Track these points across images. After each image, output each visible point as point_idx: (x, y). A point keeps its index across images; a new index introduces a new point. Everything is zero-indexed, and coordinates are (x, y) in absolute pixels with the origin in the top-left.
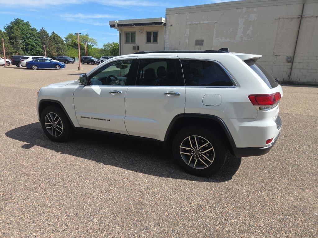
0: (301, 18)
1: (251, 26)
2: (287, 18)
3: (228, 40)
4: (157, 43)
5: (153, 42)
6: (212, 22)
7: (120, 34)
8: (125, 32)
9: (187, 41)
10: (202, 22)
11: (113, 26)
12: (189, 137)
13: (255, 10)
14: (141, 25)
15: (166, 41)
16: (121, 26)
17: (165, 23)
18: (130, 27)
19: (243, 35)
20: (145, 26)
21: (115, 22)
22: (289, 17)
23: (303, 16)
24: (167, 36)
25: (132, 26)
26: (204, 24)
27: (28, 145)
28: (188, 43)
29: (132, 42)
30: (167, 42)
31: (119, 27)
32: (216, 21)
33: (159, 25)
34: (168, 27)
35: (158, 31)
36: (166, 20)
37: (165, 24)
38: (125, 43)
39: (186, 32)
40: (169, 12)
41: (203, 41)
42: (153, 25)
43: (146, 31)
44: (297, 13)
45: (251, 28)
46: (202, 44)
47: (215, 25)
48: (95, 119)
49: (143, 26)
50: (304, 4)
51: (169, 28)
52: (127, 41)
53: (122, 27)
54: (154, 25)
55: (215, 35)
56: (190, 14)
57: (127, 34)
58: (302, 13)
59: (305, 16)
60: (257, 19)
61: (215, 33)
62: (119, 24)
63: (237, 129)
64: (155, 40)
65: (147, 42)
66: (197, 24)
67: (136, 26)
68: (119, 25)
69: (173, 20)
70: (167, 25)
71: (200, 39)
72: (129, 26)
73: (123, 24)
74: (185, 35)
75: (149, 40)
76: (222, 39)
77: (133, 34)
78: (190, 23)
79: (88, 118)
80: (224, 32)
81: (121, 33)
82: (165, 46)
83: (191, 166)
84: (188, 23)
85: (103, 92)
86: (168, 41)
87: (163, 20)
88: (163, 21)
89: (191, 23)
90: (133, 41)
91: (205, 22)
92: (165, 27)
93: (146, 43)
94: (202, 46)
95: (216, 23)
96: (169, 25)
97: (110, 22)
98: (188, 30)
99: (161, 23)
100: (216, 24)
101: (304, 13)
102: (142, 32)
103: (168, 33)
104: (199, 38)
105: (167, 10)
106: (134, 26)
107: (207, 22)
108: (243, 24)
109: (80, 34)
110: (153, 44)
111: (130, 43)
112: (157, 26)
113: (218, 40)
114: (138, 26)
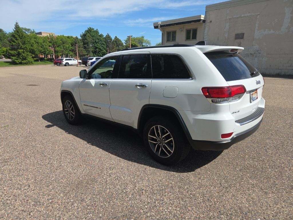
3: (272, 31)
4: (196, 40)
5: (192, 39)
6: (253, 14)
7: (162, 34)
8: (167, 32)
9: (226, 35)
10: (243, 16)
11: (156, 27)
12: (154, 126)
14: (181, 24)
15: (205, 37)
16: (163, 27)
17: (205, 21)
19: (290, 25)
20: (185, 25)
21: (159, 23)
24: (206, 32)
25: (173, 25)
26: (245, 17)
27: (50, 125)
28: (227, 38)
29: (172, 40)
31: (162, 28)
32: (259, 13)
33: (198, 23)
34: (207, 24)
35: (197, 28)
36: (205, 17)
37: (204, 21)
38: (167, 42)
39: (225, 27)
40: (209, 9)
41: (243, 34)
42: (192, 23)
43: (186, 29)
46: (242, 38)
47: (258, 17)
48: (92, 107)
49: (183, 25)
52: (168, 40)
53: (164, 27)
54: (193, 23)
55: (257, 28)
56: (230, 8)
57: (169, 33)
61: (257, 25)
62: (162, 24)
63: (192, 121)
65: (187, 39)
66: (238, 18)
67: (177, 26)
68: (161, 26)
69: (213, 16)
70: (206, 22)
72: (170, 26)
73: (165, 25)
74: (225, 30)
75: (188, 38)
76: (265, 31)
77: (174, 33)
79: (88, 106)
80: (268, 24)
83: (157, 154)
84: (228, 17)
85: (96, 84)
86: (207, 37)
87: (203, 17)
88: (202, 19)
89: (231, 17)
90: (174, 39)
91: (246, 15)
92: (204, 24)
93: (186, 41)
94: (242, 40)
95: (259, 15)
96: (209, 21)
97: (154, 24)
98: (228, 25)
99: (200, 20)
102: (182, 31)
103: (207, 29)
104: (239, 32)
105: (207, 7)
106: (175, 25)
107: (249, 15)
108: (291, 13)
110: (192, 41)
111: (171, 42)
112: (196, 23)
113: (260, 32)
114: (179, 25)
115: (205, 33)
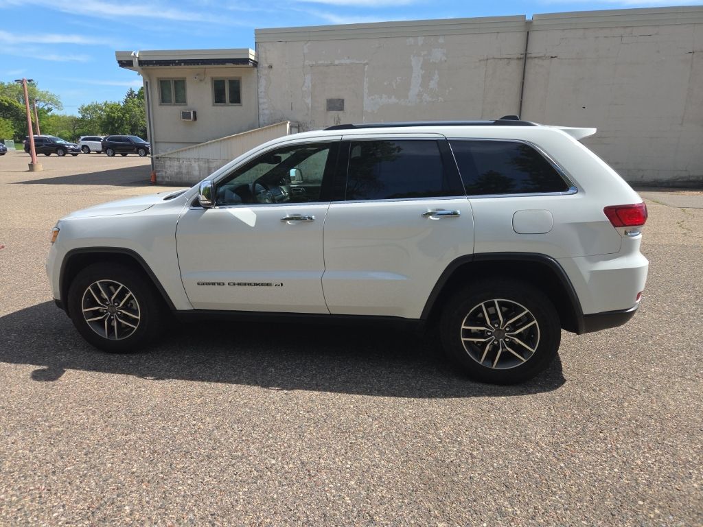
0: (525, 58)
1: (436, 72)
2: (501, 59)
3: (393, 100)
4: (241, 105)
5: (231, 102)
6: (357, 62)
7: (146, 83)
8: (158, 79)
9: (309, 101)
10: (337, 62)
11: (126, 63)
12: (482, 304)
13: (441, 40)
14: (198, 64)
15: (261, 101)
16: (146, 64)
17: (256, 62)
18: (171, 66)
19: (421, 90)
20: (208, 66)
21: (132, 54)
22: (505, 56)
23: (528, 56)
24: (262, 89)
25: (176, 64)
26: (342, 65)
27: (44, 370)
28: (310, 105)
29: (177, 101)
30: (264, 103)
31: (144, 67)
32: (366, 61)
33: (242, 66)
34: (263, 71)
35: (240, 78)
36: (257, 55)
37: (256, 64)
38: (161, 105)
39: (304, 82)
40: (262, 37)
41: (342, 101)
42: (229, 65)
43: (212, 78)
44: (517, 50)
45: (436, 77)
46: (341, 109)
47: (366, 69)
48: (239, 284)
49: (204, 66)
50: (528, 33)
51: (266, 72)
52: (164, 100)
53: (151, 67)
54: (231, 65)
55: (366, 91)
56: (309, 44)
57: (163, 84)
58: (526, 50)
59: (533, 55)
60: (445, 59)
61: (366, 85)
62: (142, 59)
63: (587, 277)
64: (236, 99)
65: (216, 102)
66: (328, 65)
67: (186, 66)
68: (141, 63)
69: (273, 55)
70: (260, 67)
71: (336, 98)
72: (169, 65)
73: (153, 61)
74: (304, 89)
75: (219, 98)
76: (381, 98)
77: (180, 84)
78: (311, 63)
79: (219, 284)
80: (385, 84)
81: (147, 80)
82: (260, 112)
83: (487, 365)
84: (307, 62)
85: (260, 219)
86: (265, 100)
87: (252, 55)
88: (252, 57)
89: (314, 63)
90: (181, 99)
91: (343, 61)
92: (256, 69)
93: (214, 105)
94: (341, 112)
95: (367, 64)
96: (267, 65)
97: (118, 54)
98: (308, 78)
99: (246, 61)
100: (367, 66)
101: (529, 52)
102: (201, 80)
103: (263, 82)
104: (334, 95)
105: (259, 33)
106: (183, 66)
107: (348, 61)
108: (421, 68)
109: (29, 81)
110: (230, 108)
111: (174, 105)
112: (238, 66)
113: (373, 99)
114: (192, 66)
115: (260, 91)
